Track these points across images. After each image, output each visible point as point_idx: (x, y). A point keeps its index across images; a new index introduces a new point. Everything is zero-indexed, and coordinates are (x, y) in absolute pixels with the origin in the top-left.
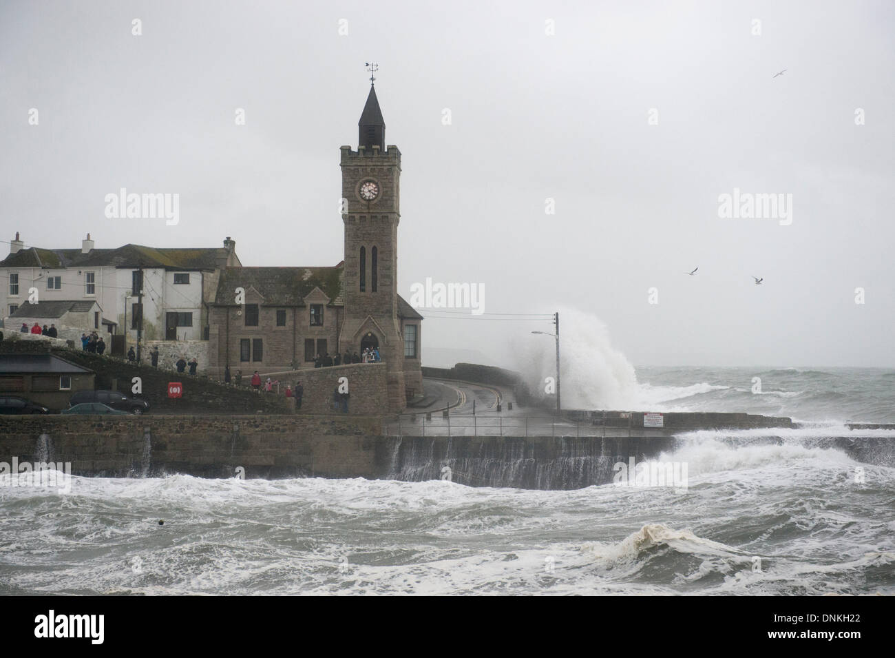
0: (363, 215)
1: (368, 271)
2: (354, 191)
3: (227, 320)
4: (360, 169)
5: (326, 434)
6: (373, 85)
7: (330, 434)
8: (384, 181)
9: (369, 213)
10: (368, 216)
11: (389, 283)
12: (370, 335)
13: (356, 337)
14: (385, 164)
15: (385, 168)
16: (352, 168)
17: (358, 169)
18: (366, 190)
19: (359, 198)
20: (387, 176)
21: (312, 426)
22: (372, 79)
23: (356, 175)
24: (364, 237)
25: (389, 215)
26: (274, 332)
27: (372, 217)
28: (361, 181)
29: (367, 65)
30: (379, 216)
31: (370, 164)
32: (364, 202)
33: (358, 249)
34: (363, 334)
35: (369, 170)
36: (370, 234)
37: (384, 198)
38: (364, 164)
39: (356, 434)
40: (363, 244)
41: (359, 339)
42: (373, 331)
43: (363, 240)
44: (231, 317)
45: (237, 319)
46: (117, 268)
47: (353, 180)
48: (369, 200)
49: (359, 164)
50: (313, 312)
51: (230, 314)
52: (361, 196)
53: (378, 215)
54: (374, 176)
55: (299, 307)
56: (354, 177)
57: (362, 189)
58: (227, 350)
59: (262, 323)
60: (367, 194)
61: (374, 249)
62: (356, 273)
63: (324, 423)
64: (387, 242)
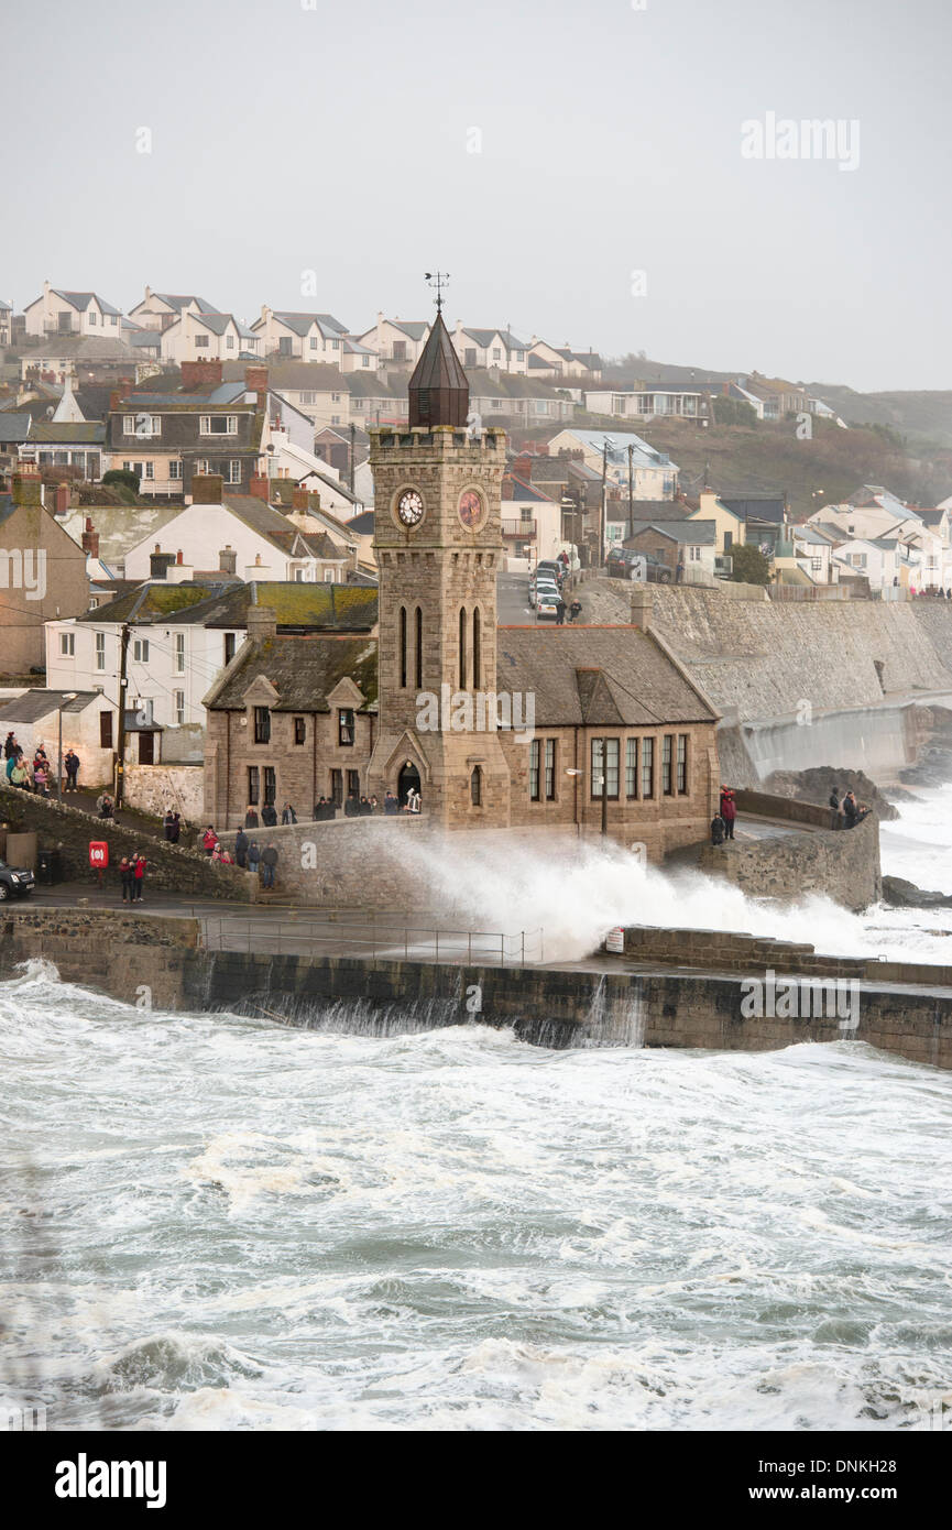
0: (401, 551)
1: (411, 652)
2: (389, 510)
3: (229, 732)
4: (396, 470)
5: (127, 942)
6: (439, 312)
7: (132, 942)
8: (427, 490)
9: (407, 547)
10: (407, 553)
11: (436, 673)
12: (409, 765)
13: (388, 767)
14: (428, 460)
15: (430, 467)
16: (385, 468)
17: (392, 469)
18: (407, 507)
19: (396, 521)
20: (432, 481)
21: (111, 928)
22: (439, 302)
23: (392, 481)
24: (404, 591)
25: (434, 551)
26: (290, 755)
27: (414, 555)
28: (398, 491)
29: (429, 276)
30: (422, 553)
31: (408, 460)
32: (402, 528)
33: (397, 612)
34: (399, 762)
35: (407, 471)
36: (411, 586)
37: (429, 520)
38: (399, 460)
39: (162, 943)
40: (403, 602)
41: (394, 773)
42: (411, 758)
43: (404, 596)
44: (233, 727)
45: (241, 732)
46: (207, 627)
47: (386, 490)
48: (411, 525)
49: (394, 460)
50: (343, 723)
51: (232, 723)
52: (400, 516)
53: (420, 551)
54: (416, 482)
55: (322, 712)
56: (388, 483)
57: (402, 505)
58: (229, 785)
59: (274, 740)
60: (409, 514)
61: (419, 611)
62: (393, 655)
63: (126, 924)
64: (434, 600)
